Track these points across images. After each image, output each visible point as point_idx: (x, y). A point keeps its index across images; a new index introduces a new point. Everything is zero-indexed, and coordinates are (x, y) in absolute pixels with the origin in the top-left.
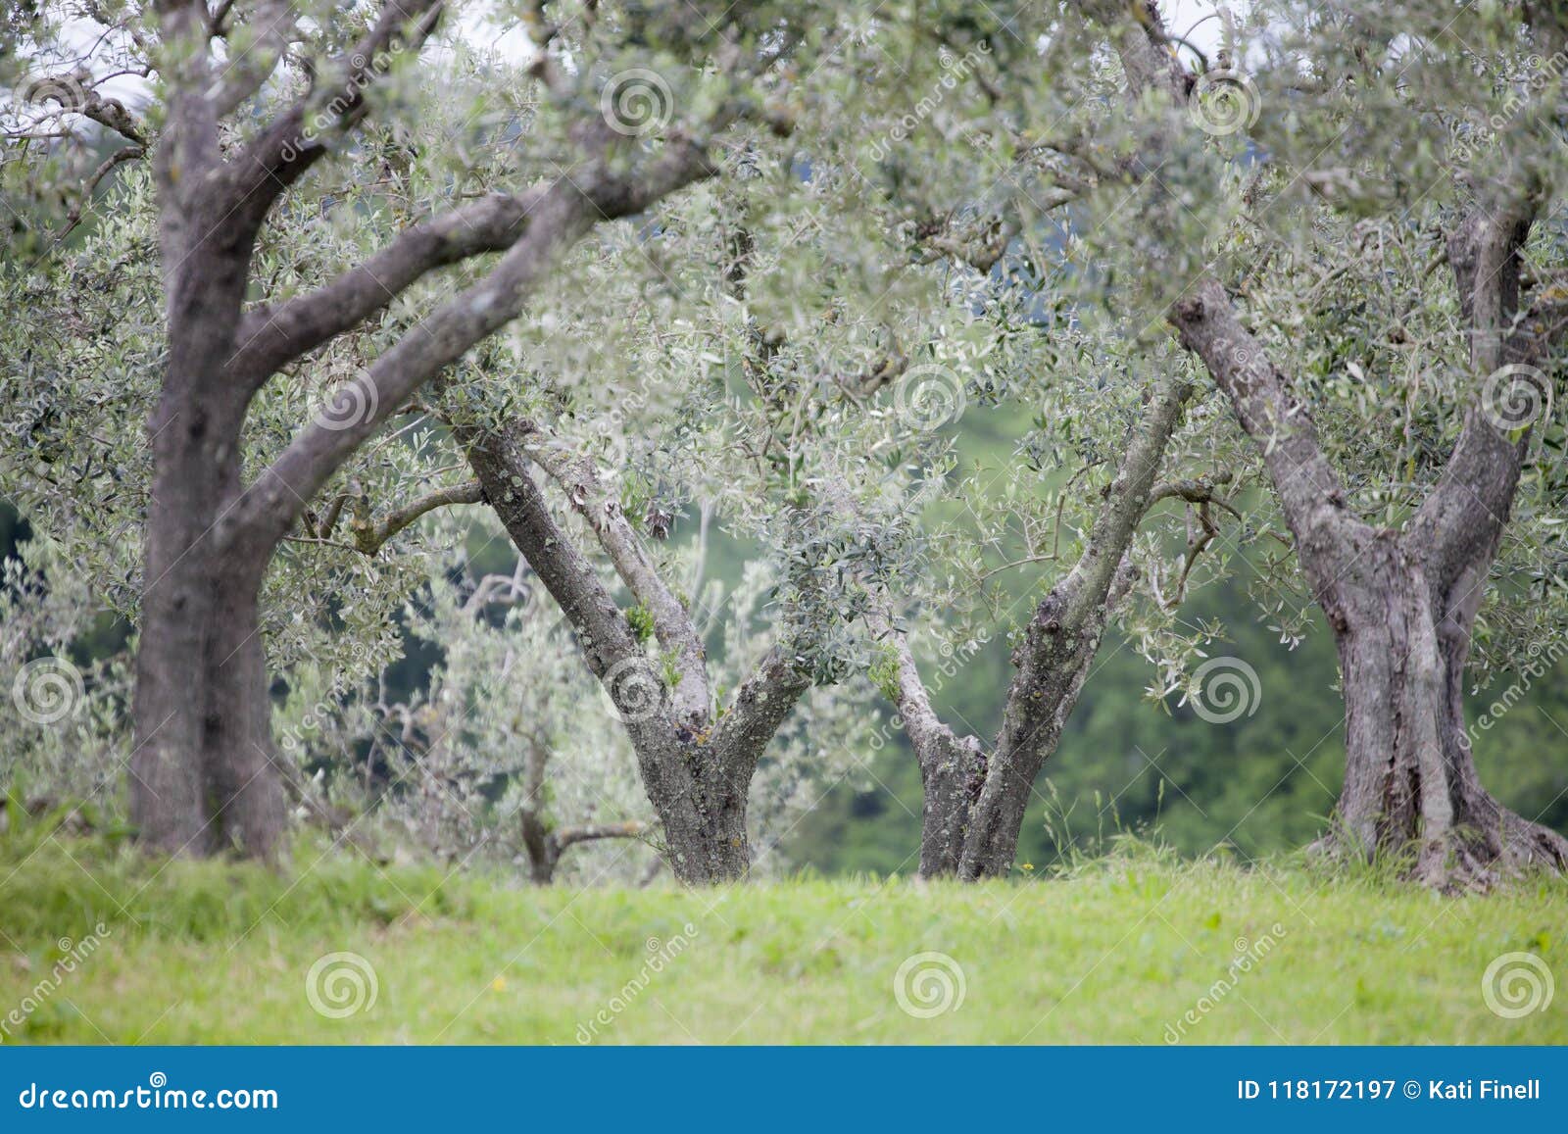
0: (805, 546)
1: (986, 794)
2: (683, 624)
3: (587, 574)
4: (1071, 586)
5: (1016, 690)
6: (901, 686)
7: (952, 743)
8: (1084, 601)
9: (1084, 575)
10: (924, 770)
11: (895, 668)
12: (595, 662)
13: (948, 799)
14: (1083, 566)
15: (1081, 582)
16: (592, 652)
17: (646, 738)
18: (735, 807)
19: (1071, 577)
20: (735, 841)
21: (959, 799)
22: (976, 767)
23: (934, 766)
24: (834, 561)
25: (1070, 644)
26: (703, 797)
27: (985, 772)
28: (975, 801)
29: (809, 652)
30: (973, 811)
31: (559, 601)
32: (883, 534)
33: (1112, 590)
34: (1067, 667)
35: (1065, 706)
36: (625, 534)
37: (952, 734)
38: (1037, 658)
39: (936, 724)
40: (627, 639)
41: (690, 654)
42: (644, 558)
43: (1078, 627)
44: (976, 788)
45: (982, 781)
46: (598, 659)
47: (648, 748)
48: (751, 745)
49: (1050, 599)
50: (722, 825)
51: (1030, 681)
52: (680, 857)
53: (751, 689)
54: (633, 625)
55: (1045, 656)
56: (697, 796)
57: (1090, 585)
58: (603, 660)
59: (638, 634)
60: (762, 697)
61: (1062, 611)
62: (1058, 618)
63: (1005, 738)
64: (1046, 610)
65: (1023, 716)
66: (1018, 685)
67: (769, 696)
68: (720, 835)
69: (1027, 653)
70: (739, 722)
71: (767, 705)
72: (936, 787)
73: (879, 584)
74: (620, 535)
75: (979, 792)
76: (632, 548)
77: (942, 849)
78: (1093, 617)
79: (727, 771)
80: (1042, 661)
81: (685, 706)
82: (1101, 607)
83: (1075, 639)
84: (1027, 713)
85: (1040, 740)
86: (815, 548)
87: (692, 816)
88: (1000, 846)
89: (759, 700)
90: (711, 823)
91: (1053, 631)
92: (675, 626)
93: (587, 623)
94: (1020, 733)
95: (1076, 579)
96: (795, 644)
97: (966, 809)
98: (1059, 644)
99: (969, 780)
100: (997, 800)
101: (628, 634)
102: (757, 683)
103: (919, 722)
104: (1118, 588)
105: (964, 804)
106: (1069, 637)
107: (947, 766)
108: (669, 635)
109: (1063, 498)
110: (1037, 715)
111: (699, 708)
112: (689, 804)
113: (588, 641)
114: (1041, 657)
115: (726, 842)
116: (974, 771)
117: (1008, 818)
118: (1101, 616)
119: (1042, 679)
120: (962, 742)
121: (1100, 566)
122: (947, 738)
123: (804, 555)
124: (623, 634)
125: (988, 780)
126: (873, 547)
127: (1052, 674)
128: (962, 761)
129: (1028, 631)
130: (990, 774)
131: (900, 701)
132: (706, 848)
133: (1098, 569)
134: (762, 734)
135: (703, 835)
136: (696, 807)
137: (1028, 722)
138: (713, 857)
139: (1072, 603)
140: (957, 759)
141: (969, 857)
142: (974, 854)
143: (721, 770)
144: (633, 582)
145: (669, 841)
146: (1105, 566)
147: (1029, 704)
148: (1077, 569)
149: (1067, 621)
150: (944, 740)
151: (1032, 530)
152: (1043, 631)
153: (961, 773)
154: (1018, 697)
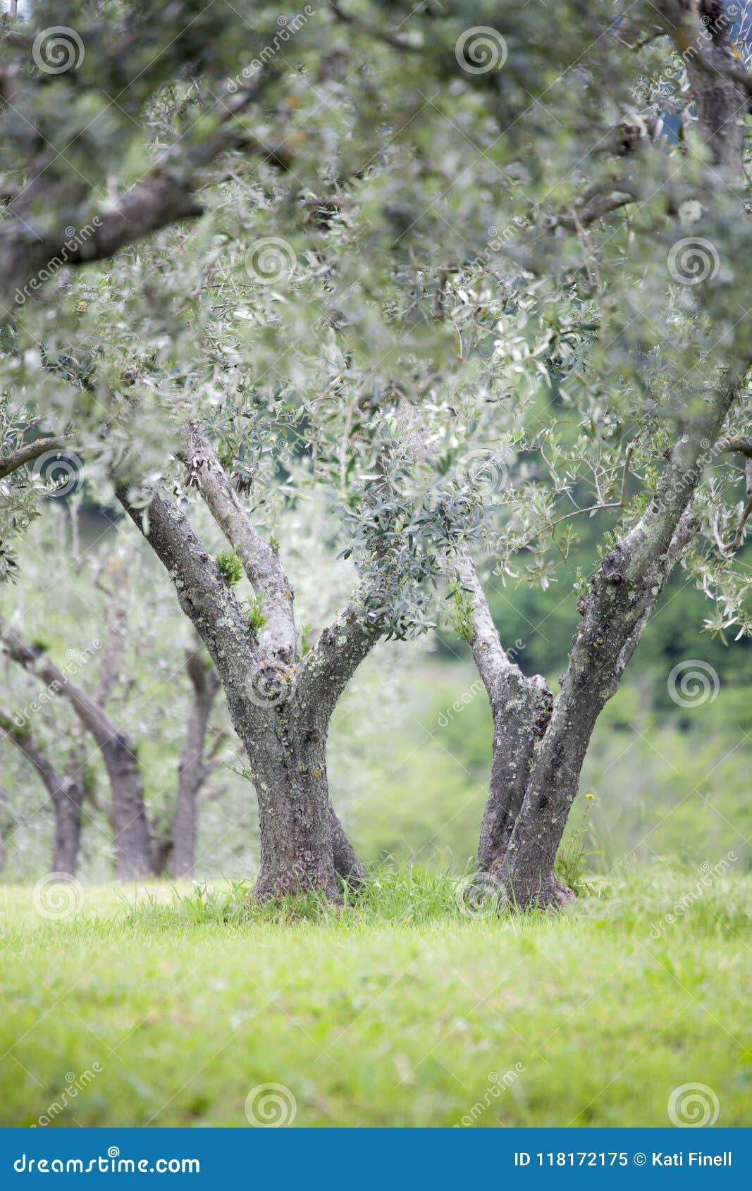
0: (376, 512)
1: (551, 731)
2: (273, 565)
3: (180, 522)
4: (634, 541)
5: (580, 636)
6: (475, 627)
7: (520, 682)
8: (646, 556)
9: (647, 530)
10: (494, 706)
11: (469, 610)
12: (186, 604)
13: (515, 734)
14: (646, 523)
15: (644, 537)
16: (184, 594)
17: (233, 676)
18: (316, 740)
19: (633, 533)
20: (315, 771)
21: (526, 734)
22: (543, 704)
23: (503, 703)
24: (405, 526)
25: (632, 596)
26: (286, 731)
27: (551, 709)
28: (541, 737)
29: (380, 611)
30: (539, 746)
31: (154, 546)
32: (452, 501)
33: (674, 540)
34: (629, 616)
35: (628, 649)
36: (221, 481)
37: (520, 673)
38: (600, 607)
39: (507, 663)
40: (217, 583)
41: (279, 594)
42: (238, 504)
43: (639, 580)
44: (543, 724)
45: (549, 718)
46: (190, 601)
47: (235, 684)
48: (332, 684)
49: (614, 553)
50: (304, 759)
51: (594, 629)
52: (264, 786)
53: (331, 633)
54: (223, 570)
55: (608, 606)
56: (280, 730)
57: (652, 540)
58: (195, 602)
59: (228, 578)
60: (342, 640)
61: (625, 565)
62: (621, 571)
63: (569, 681)
64: (610, 563)
65: (587, 660)
66: (583, 632)
67: (349, 640)
68: (301, 767)
69: (591, 602)
70: (320, 663)
71: (346, 648)
72: (506, 722)
73: (448, 549)
74: (215, 481)
75: (545, 730)
76: (227, 494)
77: (510, 780)
78: (655, 566)
79: (309, 707)
80: (605, 610)
81: (273, 642)
82: (663, 557)
83: (637, 591)
84: (591, 658)
85: (603, 683)
86: (387, 513)
87: (275, 748)
88: (563, 781)
89: (339, 644)
90: (293, 755)
91: (616, 583)
92: (265, 568)
93: (180, 567)
94: (583, 677)
95: (639, 535)
96: (367, 602)
97: (532, 744)
98: (622, 595)
99: (535, 716)
100: (561, 738)
101: (218, 578)
102: (337, 628)
103: (490, 662)
104: (680, 538)
105: (531, 739)
106: (631, 589)
107: (515, 703)
108: (259, 575)
109: (631, 451)
110: (600, 660)
111: (286, 644)
112: (273, 736)
113: (181, 584)
114: (605, 607)
115: (307, 772)
116: (541, 708)
117: (571, 755)
118: (663, 564)
119: (605, 627)
120: (530, 680)
121: (662, 523)
122: (516, 678)
123: (376, 519)
124: (213, 578)
125: (553, 719)
126: (442, 513)
127: (614, 623)
128: (529, 699)
129: (593, 582)
130: (555, 713)
131: (473, 642)
132: (287, 778)
133: (660, 526)
134: (341, 674)
135: (285, 766)
136: (280, 740)
137: (592, 666)
138: (294, 786)
139: (635, 557)
140: (525, 697)
141: (534, 789)
142: (539, 787)
143: (304, 706)
144: (227, 526)
145: (254, 769)
146: (667, 523)
147: (593, 650)
148: (640, 525)
149: (629, 574)
150: (513, 679)
151: (602, 479)
152: (606, 582)
153: (529, 711)
154: (582, 644)
